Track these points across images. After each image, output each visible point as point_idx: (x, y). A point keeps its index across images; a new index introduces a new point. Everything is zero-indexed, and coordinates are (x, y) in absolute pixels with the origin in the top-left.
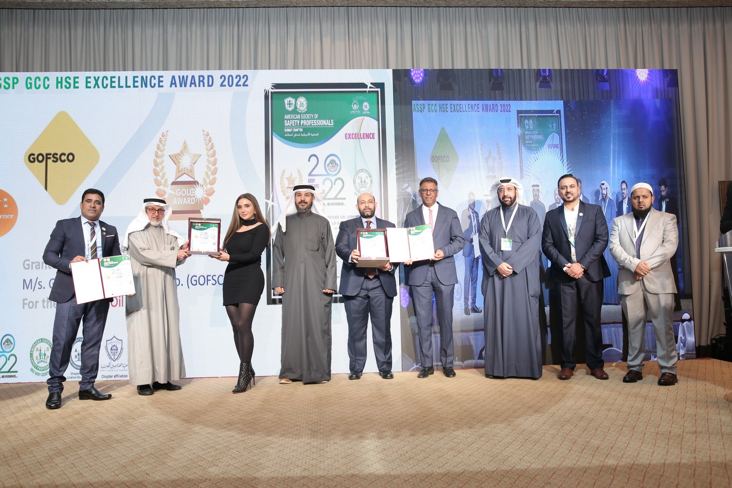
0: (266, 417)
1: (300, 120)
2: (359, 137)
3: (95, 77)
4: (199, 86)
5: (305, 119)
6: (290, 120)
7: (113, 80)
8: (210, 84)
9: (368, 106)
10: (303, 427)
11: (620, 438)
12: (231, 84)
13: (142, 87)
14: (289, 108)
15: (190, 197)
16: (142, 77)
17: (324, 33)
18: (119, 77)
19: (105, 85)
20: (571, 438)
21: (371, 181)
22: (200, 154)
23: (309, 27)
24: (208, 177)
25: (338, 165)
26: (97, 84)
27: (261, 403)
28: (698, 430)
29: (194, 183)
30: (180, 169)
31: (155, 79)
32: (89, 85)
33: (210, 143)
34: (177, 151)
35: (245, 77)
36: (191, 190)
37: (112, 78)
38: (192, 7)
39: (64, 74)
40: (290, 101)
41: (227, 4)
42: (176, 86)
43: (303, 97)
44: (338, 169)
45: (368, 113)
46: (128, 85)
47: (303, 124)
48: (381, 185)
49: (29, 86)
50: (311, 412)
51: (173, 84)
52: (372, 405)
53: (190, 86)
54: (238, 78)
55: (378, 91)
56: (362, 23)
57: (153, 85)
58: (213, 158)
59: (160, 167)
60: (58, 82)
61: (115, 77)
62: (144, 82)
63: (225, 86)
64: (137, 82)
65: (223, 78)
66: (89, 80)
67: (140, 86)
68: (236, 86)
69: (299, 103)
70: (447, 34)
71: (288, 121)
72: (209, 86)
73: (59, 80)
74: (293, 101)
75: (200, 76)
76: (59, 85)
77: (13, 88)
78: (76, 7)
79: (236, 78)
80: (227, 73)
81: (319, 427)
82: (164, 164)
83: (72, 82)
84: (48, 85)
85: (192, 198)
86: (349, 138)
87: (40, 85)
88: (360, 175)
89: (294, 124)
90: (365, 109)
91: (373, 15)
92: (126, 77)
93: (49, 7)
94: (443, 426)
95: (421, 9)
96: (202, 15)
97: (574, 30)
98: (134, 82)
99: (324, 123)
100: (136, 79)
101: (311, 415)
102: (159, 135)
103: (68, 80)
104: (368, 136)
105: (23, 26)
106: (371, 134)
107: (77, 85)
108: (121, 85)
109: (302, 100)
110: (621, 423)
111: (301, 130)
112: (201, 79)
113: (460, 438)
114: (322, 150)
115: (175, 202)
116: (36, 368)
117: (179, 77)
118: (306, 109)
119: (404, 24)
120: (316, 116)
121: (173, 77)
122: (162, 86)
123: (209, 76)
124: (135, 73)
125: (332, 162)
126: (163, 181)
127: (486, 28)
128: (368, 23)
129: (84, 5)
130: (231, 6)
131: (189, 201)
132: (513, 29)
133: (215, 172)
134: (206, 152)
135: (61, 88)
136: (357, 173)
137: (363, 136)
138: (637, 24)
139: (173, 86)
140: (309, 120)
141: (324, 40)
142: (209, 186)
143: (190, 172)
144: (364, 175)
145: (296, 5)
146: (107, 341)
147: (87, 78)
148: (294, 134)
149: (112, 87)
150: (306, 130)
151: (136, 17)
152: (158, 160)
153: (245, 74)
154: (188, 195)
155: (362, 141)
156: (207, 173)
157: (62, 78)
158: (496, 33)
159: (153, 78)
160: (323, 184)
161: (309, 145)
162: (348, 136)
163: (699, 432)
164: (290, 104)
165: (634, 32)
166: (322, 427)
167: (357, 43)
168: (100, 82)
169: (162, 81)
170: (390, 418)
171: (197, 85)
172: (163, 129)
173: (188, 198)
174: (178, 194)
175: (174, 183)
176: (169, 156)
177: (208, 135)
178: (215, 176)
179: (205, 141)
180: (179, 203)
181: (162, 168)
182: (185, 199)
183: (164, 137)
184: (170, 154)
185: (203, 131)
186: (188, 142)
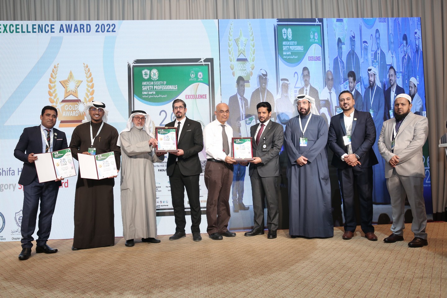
0: (119, 267)
3: (4, 25)
4: (81, 32)
7: (18, 27)
8: (88, 30)
11: (367, 282)
12: (103, 31)
13: (39, 32)
15: (75, 111)
16: (39, 25)
18: (22, 25)
19: (12, 31)
20: (331, 282)
22: (82, 80)
24: (88, 96)
26: (5, 30)
29: (78, 101)
30: (68, 92)
31: (48, 26)
33: (89, 73)
34: (65, 78)
35: (113, 26)
36: (75, 106)
37: (16, 25)
42: (64, 32)
46: (29, 31)
50: (153, 263)
51: (62, 30)
53: (74, 32)
54: (108, 26)
57: (47, 31)
58: (91, 83)
59: (53, 89)
61: (19, 25)
62: (41, 29)
63: (99, 32)
64: (35, 28)
65: (98, 26)
66: (0, 27)
67: (37, 32)
68: (107, 32)
72: (87, 32)
75: (81, 25)
79: (107, 26)
80: (100, 22)
81: (154, 275)
82: (56, 88)
92: (27, 25)
94: (243, 273)
98: (33, 28)
100: (34, 27)
101: (152, 266)
102: (52, 67)
108: (23, 31)
110: (370, 270)
112: (82, 26)
113: (252, 282)
117: (66, 25)
121: (62, 25)
122: (54, 32)
123: (87, 25)
124: (34, 22)
126: (55, 100)
131: (74, 114)
133: (92, 93)
134: (86, 79)
139: (62, 32)
142: (89, 103)
143: (75, 93)
146: (16, 213)
149: (17, 32)
152: (52, 85)
153: (114, 23)
154: (73, 109)
156: (87, 94)
159: (47, 26)
166: (156, 275)
168: (8, 29)
169: (54, 28)
170: (207, 268)
171: (79, 31)
172: (55, 63)
173: (74, 112)
174: (67, 109)
175: (63, 101)
176: (60, 82)
177: (87, 67)
178: (93, 96)
179: (85, 71)
180: (67, 116)
181: (55, 90)
182: (71, 112)
183: (56, 69)
184: (60, 81)
185: (84, 64)
186: (73, 72)
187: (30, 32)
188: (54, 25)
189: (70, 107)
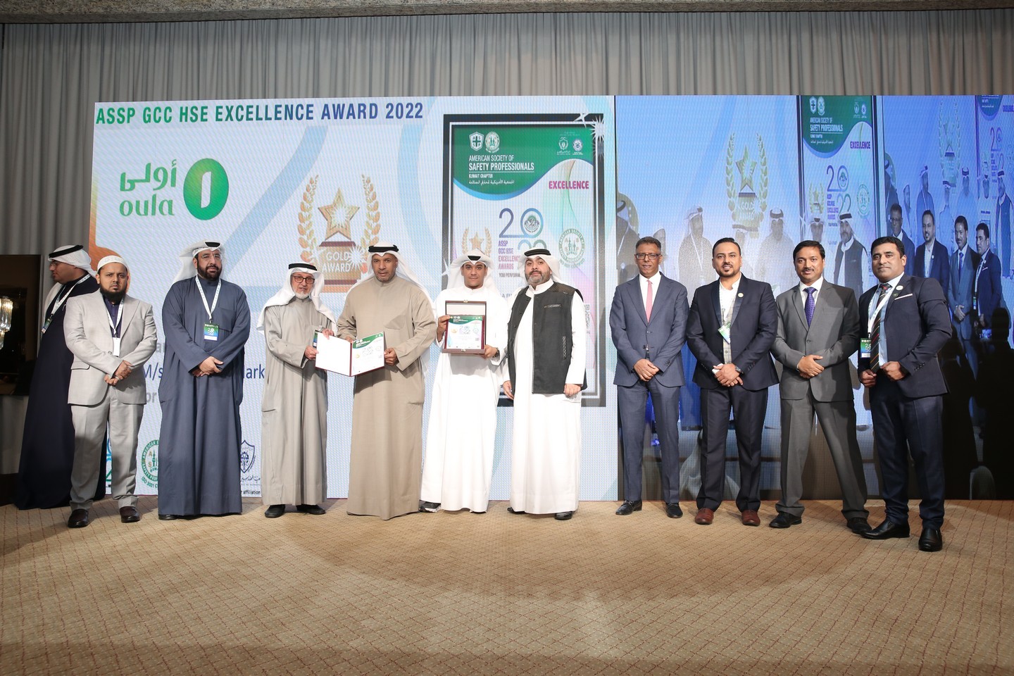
0: (437, 555)
1: (490, 162)
2: (568, 185)
3: (227, 107)
4: (359, 117)
5: (496, 162)
6: (476, 162)
7: (250, 110)
8: (373, 115)
9: (580, 145)
10: (486, 571)
12: (399, 115)
13: (286, 119)
14: (475, 147)
15: (345, 262)
17: (523, 49)
18: (258, 107)
19: (240, 117)
21: (583, 245)
22: (359, 206)
23: (503, 40)
24: (368, 236)
25: (538, 223)
26: (229, 115)
27: (431, 536)
29: (350, 244)
30: (332, 227)
32: (220, 117)
33: (372, 192)
34: (329, 202)
35: (419, 106)
36: (345, 253)
37: (248, 107)
38: (352, 15)
39: (190, 104)
40: (477, 137)
41: (397, 11)
42: (329, 118)
43: (493, 133)
44: (539, 230)
45: (581, 154)
46: (268, 117)
47: (493, 168)
48: (595, 251)
49: (147, 119)
51: (326, 115)
52: (579, 545)
53: (348, 118)
54: (410, 106)
55: (595, 125)
56: (574, 34)
57: (300, 116)
58: (375, 212)
59: (307, 223)
60: (182, 114)
61: (252, 107)
62: (289, 113)
63: (392, 117)
64: (280, 112)
65: (390, 107)
66: (220, 110)
67: (283, 118)
68: (407, 117)
69: (489, 141)
70: (689, 48)
71: (474, 165)
72: (371, 117)
73: (184, 111)
74: (480, 137)
75: (360, 105)
76: (184, 117)
77: (128, 122)
78: (207, 18)
79: (407, 107)
80: (395, 100)
81: (508, 572)
82: (311, 220)
83: (199, 113)
84: (170, 118)
85: (347, 264)
86: (555, 187)
87: (160, 118)
88: (568, 237)
89: (482, 168)
90: (577, 149)
91: (588, 22)
92: (267, 107)
93: (175, 19)
95: (654, 16)
96: (364, 26)
98: (277, 112)
99: (521, 167)
100: (279, 109)
101: (497, 556)
102: (306, 182)
103: (194, 110)
104: (579, 185)
105: (142, 45)
106: (583, 182)
107: (205, 117)
108: (260, 117)
109: (493, 136)
110: (928, 586)
111: (491, 176)
112: (362, 108)
114: (518, 203)
115: (324, 269)
116: (149, 478)
117: (334, 105)
118: (498, 149)
119: (631, 36)
120: (512, 157)
121: (326, 106)
122: (312, 118)
123: (371, 105)
124: (278, 102)
125: (531, 219)
126: (310, 242)
128: (582, 34)
129: (217, 15)
130: (402, 13)
131: (342, 268)
132: (780, 41)
133: (376, 231)
134: (367, 203)
135: (186, 120)
137: (574, 185)
138: (956, 34)
139: (326, 117)
140: (501, 162)
141: (523, 57)
143: (345, 230)
144: (573, 237)
145: (487, 11)
147: (218, 108)
148: (481, 182)
149: (248, 119)
150: (497, 176)
151: (280, 28)
152: (305, 214)
153: (419, 102)
154: (341, 259)
155: (571, 191)
156: (366, 232)
157: (187, 108)
158: (756, 47)
159: (300, 108)
160: (519, 249)
161: (500, 196)
162: (553, 185)
164: (477, 142)
165: (951, 44)
166: (511, 572)
167: (567, 62)
168: (233, 114)
169: (312, 112)
170: (603, 564)
171: (357, 116)
172: (311, 174)
173: (342, 264)
174: (329, 258)
175: (324, 244)
176: (318, 208)
177: (368, 181)
178: (377, 236)
179: (364, 190)
180: (329, 270)
181: (309, 224)
182: (338, 265)
183: (314, 184)
184: (319, 206)
185: (363, 176)
186: (343, 191)
187: (271, 119)
188: (312, 106)
189: (336, 256)
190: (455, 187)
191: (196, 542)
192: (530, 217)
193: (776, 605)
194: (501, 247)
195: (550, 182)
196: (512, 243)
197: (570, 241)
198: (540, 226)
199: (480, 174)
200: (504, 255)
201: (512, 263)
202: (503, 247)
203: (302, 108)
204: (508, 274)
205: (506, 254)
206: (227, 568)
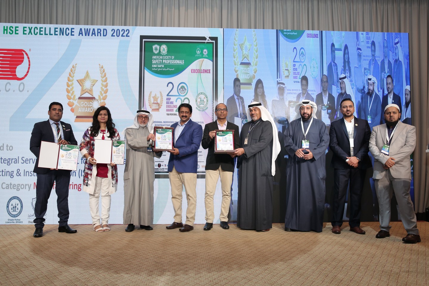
0: (128, 252)
1: (162, 59)
2: (200, 71)
3: (29, 28)
4: (98, 36)
5: (166, 59)
6: (156, 59)
7: (41, 29)
8: (105, 34)
9: (207, 52)
12: (118, 35)
13: (60, 35)
14: (155, 52)
15: (90, 107)
17: (181, 4)
18: (45, 28)
19: (36, 33)
21: (207, 100)
22: (97, 80)
24: (102, 95)
25: (186, 90)
26: (30, 32)
27: (127, 243)
28: (410, 270)
30: (84, 89)
32: (25, 32)
33: (104, 73)
34: (82, 77)
35: (128, 31)
36: (90, 103)
37: (40, 28)
39: (9, 25)
40: (156, 47)
42: (82, 35)
43: (164, 45)
45: (207, 56)
46: (51, 33)
47: (164, 62)
50: (159, 249)
51: (81, 34)
53: (92, 35)
54: (123, 31)
55: (213, 42)
57: (67, 34)
58: (106, 83)
59: (71, 87)
60: (4, 30)
61: (42, 28)
62: (62, 32)
63: (114, 36)
64: (57, 31)
65: (113, 31)
66: (25, 29)
68: (122, 36)
69: (162, 49)
70: (261, 8)
71: (155, 60)
72: (104, 36)
73: (6, 28)
74: (158, 47)
75: (98, 29)
76: (6, 31)
79: (122, 31)
80: (116, 28)
81: (161, 260)
82: (73, 86)
83: (14, 29)
85: (91, 108)
86: (194, 72)
88: (200, 96)
89: (159, 62)
90: (205, 54)
92: (50, 28)
94: (242, 262)
97: (343, 6)
98: (55, 31)
99: (178, 62)
100: (56, 30)
101: (158, 252)
102: (71, 66)
103: (11, 28)
104: (206, 71)
106: (208, 70)
107: (17, 32)
108: (46, 33)
109: (164, 47)
110: (360, 263)
111: (163, 66)
112: (99, 31)
114: (176, 80)
115: (80, 110)
117: (85, 29)
118: (167, 53)
120: (173, 57)
121: (81, 29)
122: (74, 35)
123: (104, 30)
124: (56, 26)
126: (72, 97)
127: (286, 3)
131: (89, 110)
132: (303, 4)
133: (106, 92)
134: (101, 78)
135: (7, 33)
136: (198, 95)
137: (203, 71)
138: (384, 4)
139: (81, 35)
140: (168, 59)
141: (181, 8)
142: (102, 101)
143: (90, 91)
144: (202, 96)
146: (32, 199)
147: (24, 28)
148: (158, 69)
149: (40, 34)
150: (166, 66)
152: (70, 83)
153: (128, 29)
154: (88, 106)
155: (202, 74)
156: (101, 92)
157: (7, 27)
158: (292, 7)
159: (67, 30)
160: (176, 101)
161: (167, 76)
162: (193, 71)
163: (411, 272)
164: (156, 49)
165: (382, 9)
166: (163, 260)
167: (202, 11)
168: (32, 31)
169: (73, 32)
170: (209, 255)
171: (96, 35)
172: (73, 63)
173: (88, 108)
174: (82, 105)
175: (80, 98)
176: (77, 80)
177: (102, 67)
178: (106, 94)
179: (100, 72)
180: (82, 111)
181: (72, 88)
182: (86, 108)
183: (74, 68)
185: (100, 65)
186: (89, 72)
187: (52, 35)
188: (74, 29)
189: (86, 104)
190: (146, 71)
191: (4, 249)
192: (182, 86)
193: (287, 274)
194: (167, 101)
195: (192, 70)
196: (173, 99)
197: (201, 98)
198: (186, 91)
199: (158, 65)
200: (169, 105)
201: (172, 108)
202: (169, 101)
203: (69, 30)
204: (171, 114)
205: (170, 105)
206: (17, 262)
